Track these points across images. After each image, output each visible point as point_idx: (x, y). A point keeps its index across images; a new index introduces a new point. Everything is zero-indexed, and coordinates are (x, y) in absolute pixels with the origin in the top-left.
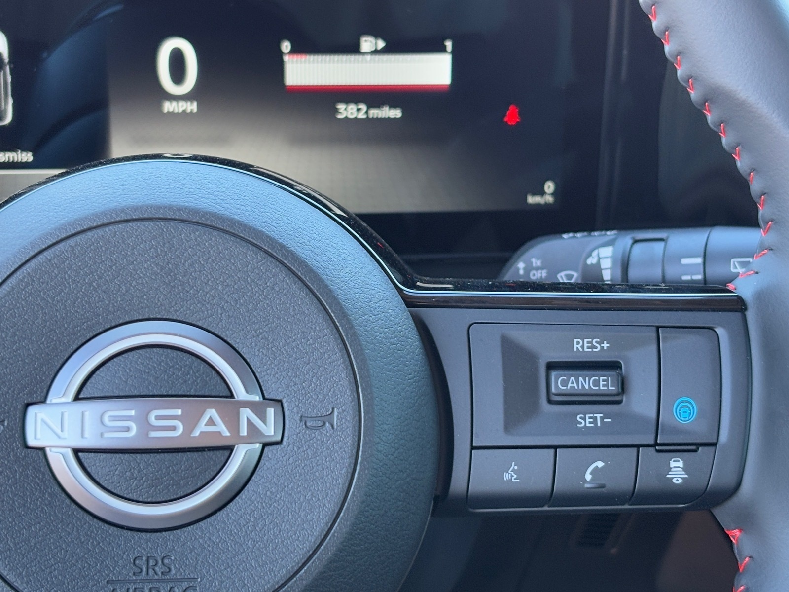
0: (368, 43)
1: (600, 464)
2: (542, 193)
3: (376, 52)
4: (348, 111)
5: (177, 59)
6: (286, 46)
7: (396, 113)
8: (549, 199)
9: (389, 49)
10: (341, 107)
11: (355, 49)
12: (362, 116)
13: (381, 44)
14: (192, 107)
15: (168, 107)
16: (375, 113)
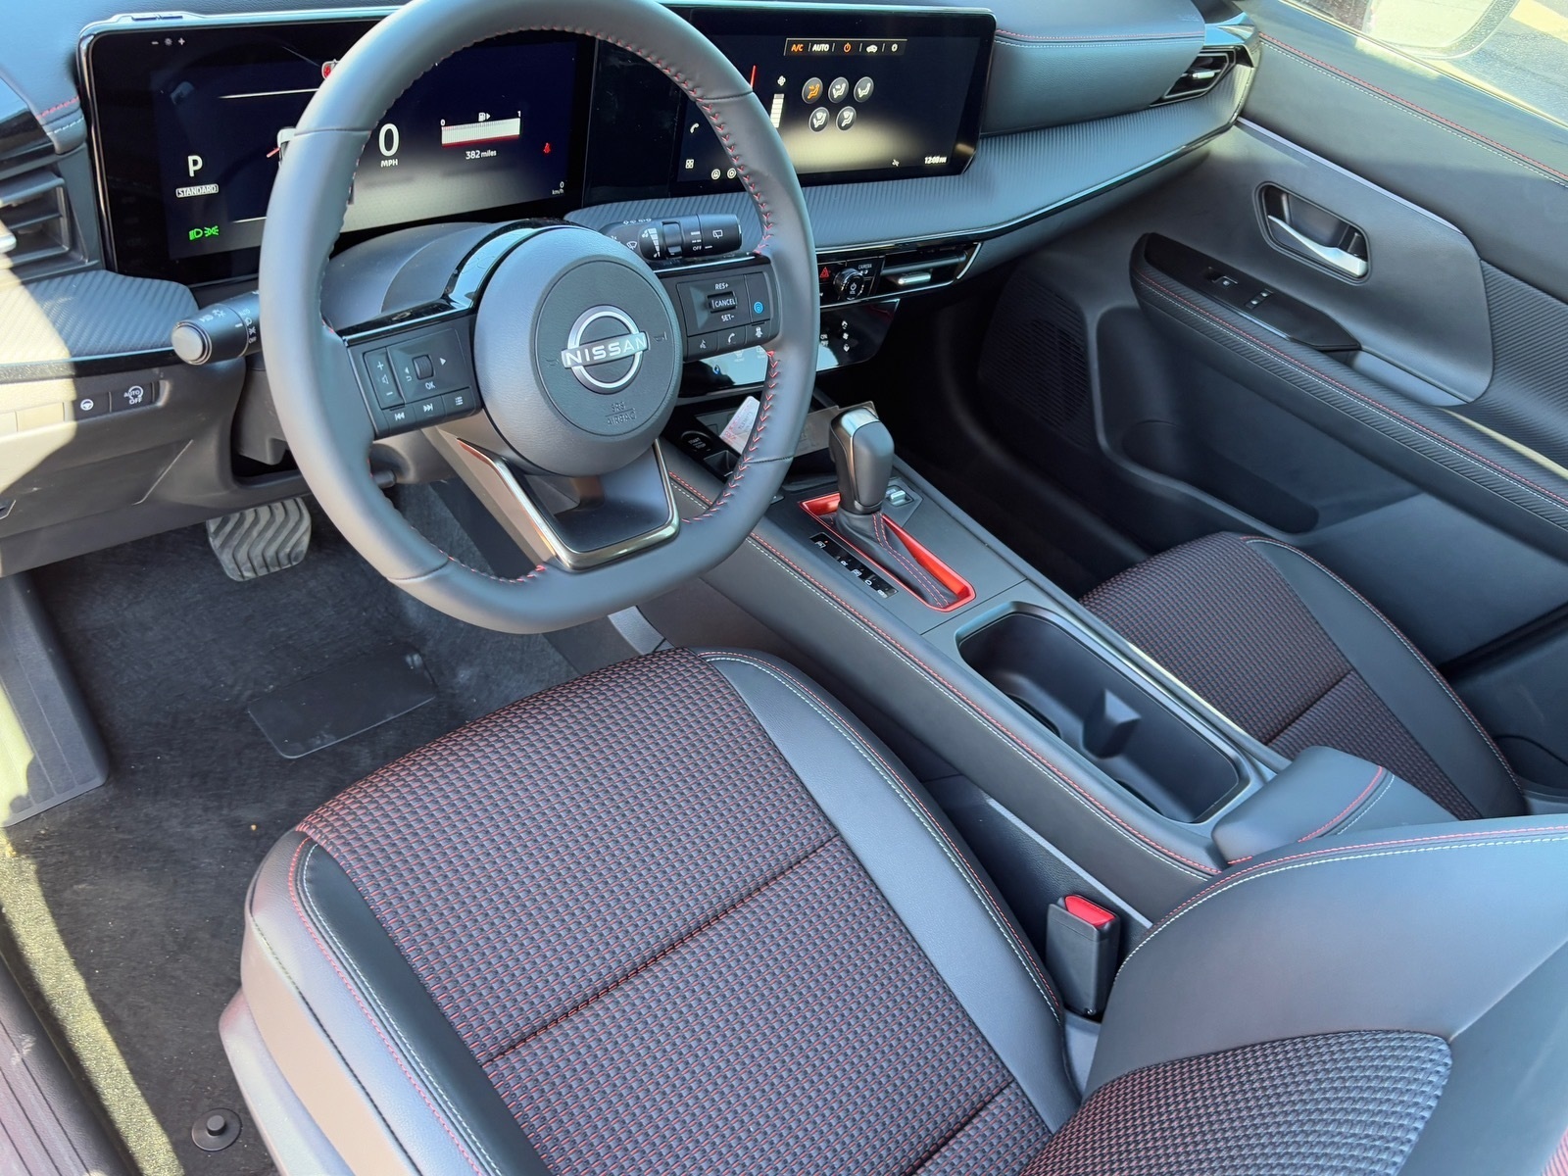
0: (482, 116)
1: (733, 335)
2: (559, 188)
3: (486, 121)
4: (471, 155)
5: (389, 135)
6: (443, 122)
7: (493, 153)
8: (562, 191)
9: (492, 119)
10: (468, 153)
11: (476, 120)
12: (478, 157)
13: (488, 116)
14: (395, 162)
15: (384, 163)
16: (484, 154)
